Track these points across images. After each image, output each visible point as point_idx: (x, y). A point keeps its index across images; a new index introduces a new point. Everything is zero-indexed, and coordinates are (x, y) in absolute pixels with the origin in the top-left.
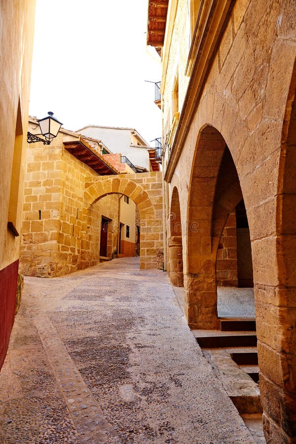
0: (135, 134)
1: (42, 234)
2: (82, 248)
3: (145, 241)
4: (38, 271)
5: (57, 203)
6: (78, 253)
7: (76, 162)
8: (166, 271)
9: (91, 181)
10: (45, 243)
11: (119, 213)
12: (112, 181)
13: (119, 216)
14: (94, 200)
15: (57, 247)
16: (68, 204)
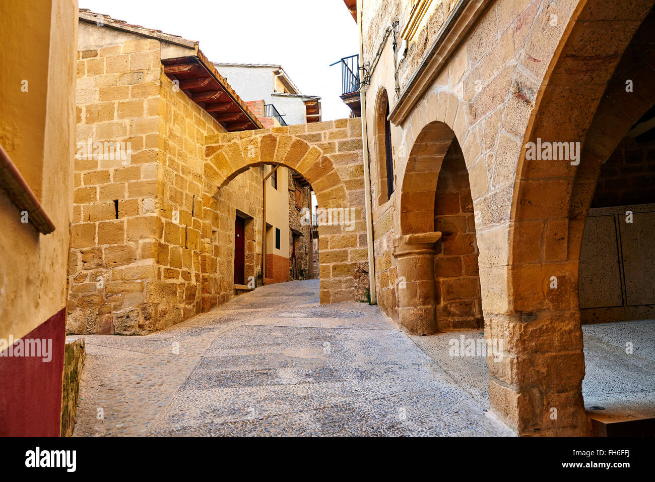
0: (281, 74)
1: (122, 248)
2: (204, 271)
3: (329, 250)
4: (116, 323)
5: (154, 183)
6: (197, 280)
7: (188, 104)
8: (376, 304)
9: (217, 142)
10: (129, 266)
11: (264, 206)
12: (259, 140)
13: (264, 212)
14: (225, 179)
15: (156, 270)
16: (174, 186)
